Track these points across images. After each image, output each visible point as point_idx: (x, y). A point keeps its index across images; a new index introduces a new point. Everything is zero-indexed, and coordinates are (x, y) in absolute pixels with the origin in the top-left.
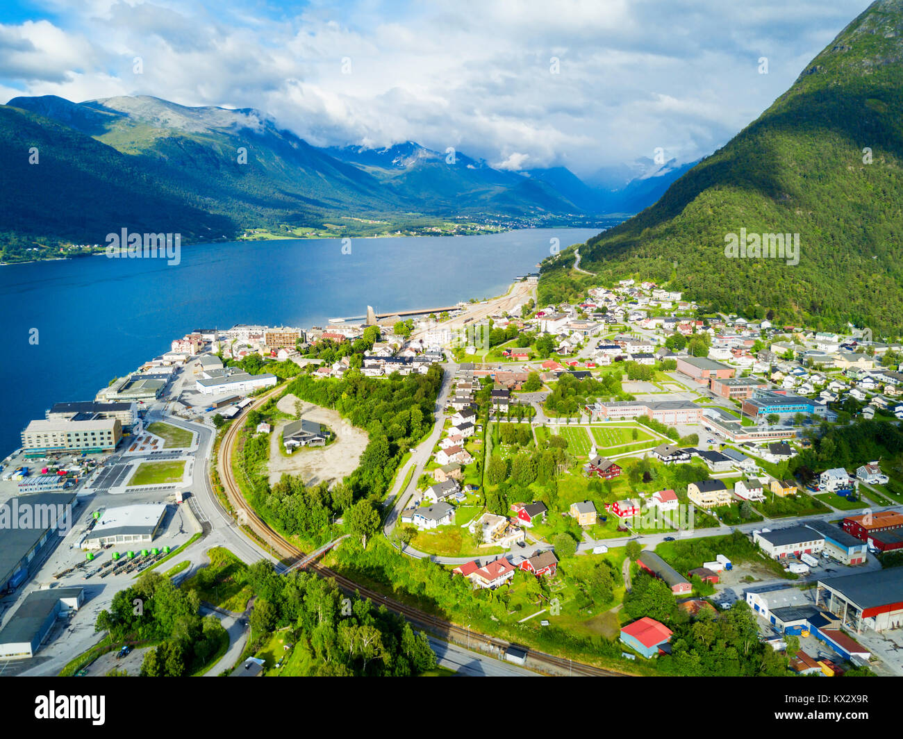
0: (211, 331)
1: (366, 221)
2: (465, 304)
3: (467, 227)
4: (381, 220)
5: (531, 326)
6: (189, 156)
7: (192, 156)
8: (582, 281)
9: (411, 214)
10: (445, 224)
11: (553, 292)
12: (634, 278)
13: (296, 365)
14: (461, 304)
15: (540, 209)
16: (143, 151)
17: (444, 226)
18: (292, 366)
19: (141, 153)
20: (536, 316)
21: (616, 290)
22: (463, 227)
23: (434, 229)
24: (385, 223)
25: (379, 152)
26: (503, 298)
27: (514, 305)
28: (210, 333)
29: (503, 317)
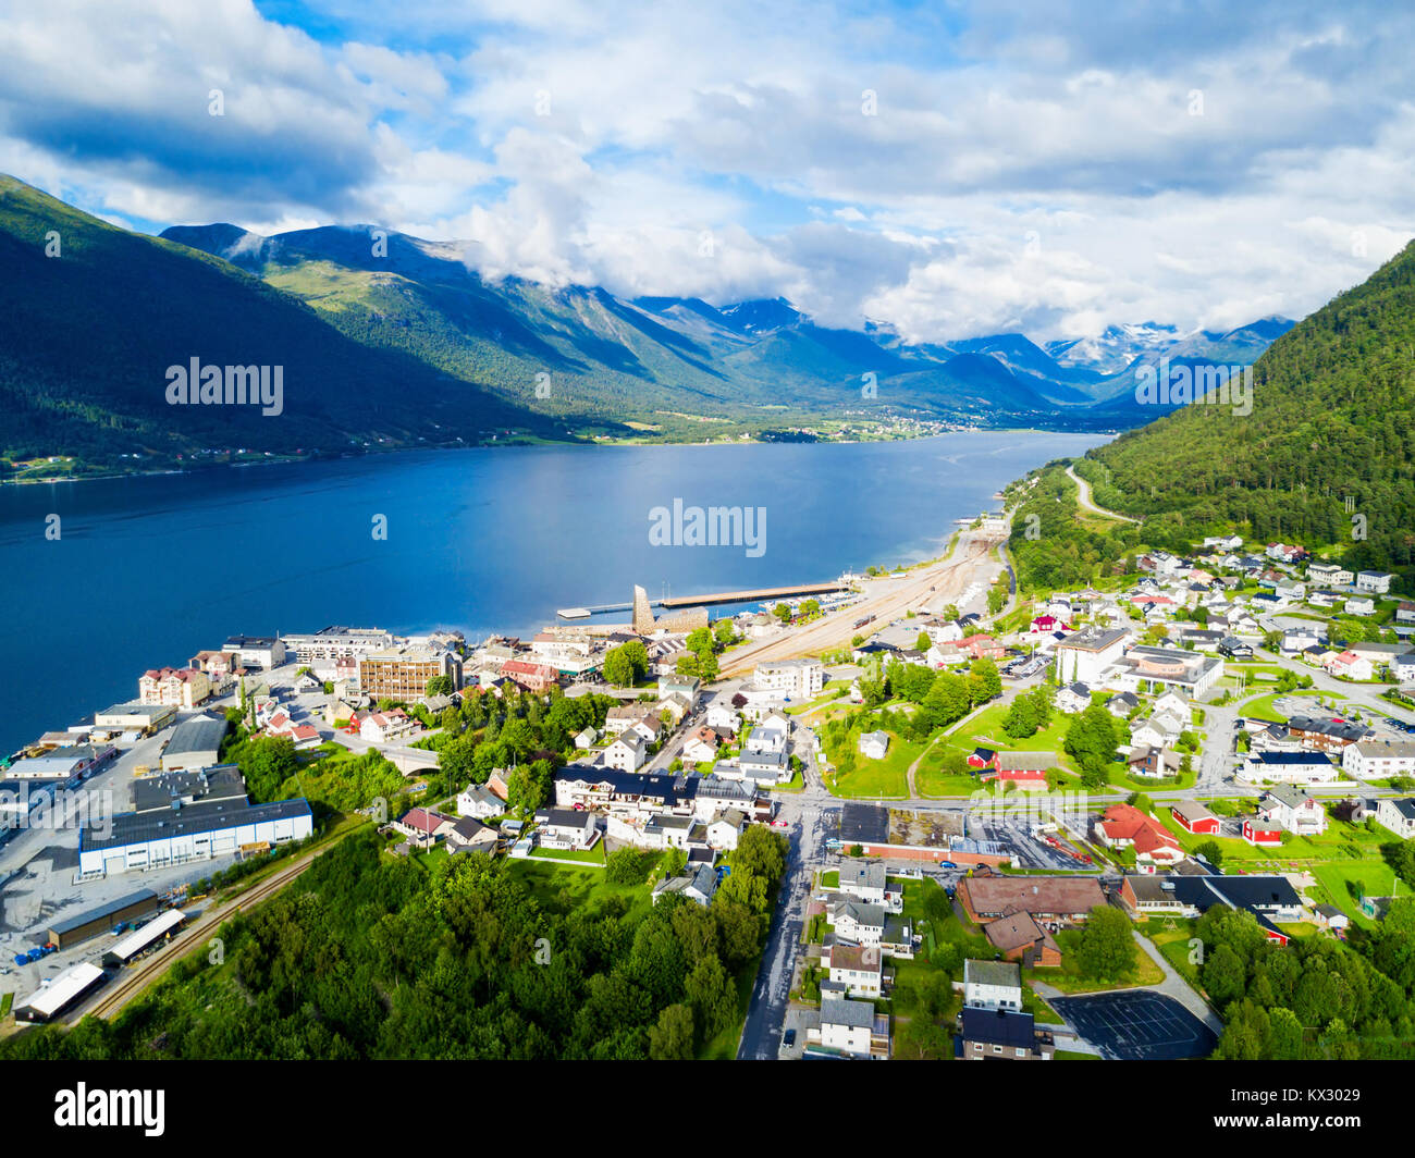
0: (266, 642)
1: (694, 418)
2: (856, 578)
3: (861, 428)
4: (719, 416)
5: (1028, 659)
6: (419, 314)
7: (423, 312)
8: (1114, 533)
9: (770, 407)
10: (825, 423)
11: (1053, 560)
12: (1239, 531)
13: (390, 769)
14: (847, 577)
15: (984, 402)
16: (348, 305)
17: (822, 426)
18: (379, 771)
19: (344, 308)
20: (1034, 626)
21: (1203, 559)
22: (854, 427)
23: (806, 431)
24: (726, 421)
25: (725, 313)
26: (937, 566)
27: (966, 584)
28: (261, 646)
29: (946, 622)
